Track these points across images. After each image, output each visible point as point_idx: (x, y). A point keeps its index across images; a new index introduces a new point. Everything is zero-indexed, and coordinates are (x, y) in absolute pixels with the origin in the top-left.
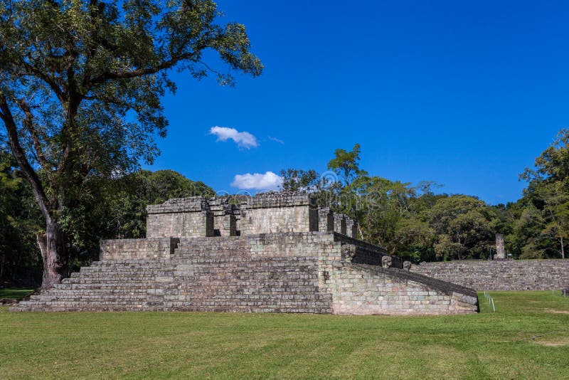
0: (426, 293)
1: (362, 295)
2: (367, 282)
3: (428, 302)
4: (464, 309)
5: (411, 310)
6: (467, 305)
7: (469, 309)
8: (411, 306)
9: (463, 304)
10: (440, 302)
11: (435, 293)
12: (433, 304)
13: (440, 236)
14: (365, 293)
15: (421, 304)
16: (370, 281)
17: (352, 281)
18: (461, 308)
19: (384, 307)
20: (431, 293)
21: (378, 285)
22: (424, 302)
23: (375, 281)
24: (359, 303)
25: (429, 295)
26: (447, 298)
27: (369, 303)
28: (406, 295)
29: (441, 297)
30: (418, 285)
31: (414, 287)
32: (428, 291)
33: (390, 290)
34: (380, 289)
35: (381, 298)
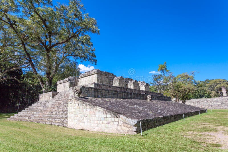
0: (105, 116)
1: (78, 116)
2: (80, 108)
3: (106, 122)
4: (127, 129)
5: (98, 128)
6: (129, 126)
7: (131, 130)
8: (98, 124)
9: (126, 125)
10: (112, 123)
11: (110, 116)
12: (109, 124)
13: (212, 92)
15: (103, 123)
17: (75, 107)
18: (125, 128)
19: (86, 124)
21: (84, 110)
22: (104, 122)
23: (83, 107)
24: (76, 121)
25: (107, 117)
26: (116, 119)
27: (80, 122)
28: (96, 117)
29: (113, 119)
30: (101, 110)
31: (99, 111)
32: (106, 114)
34: (85, 113)
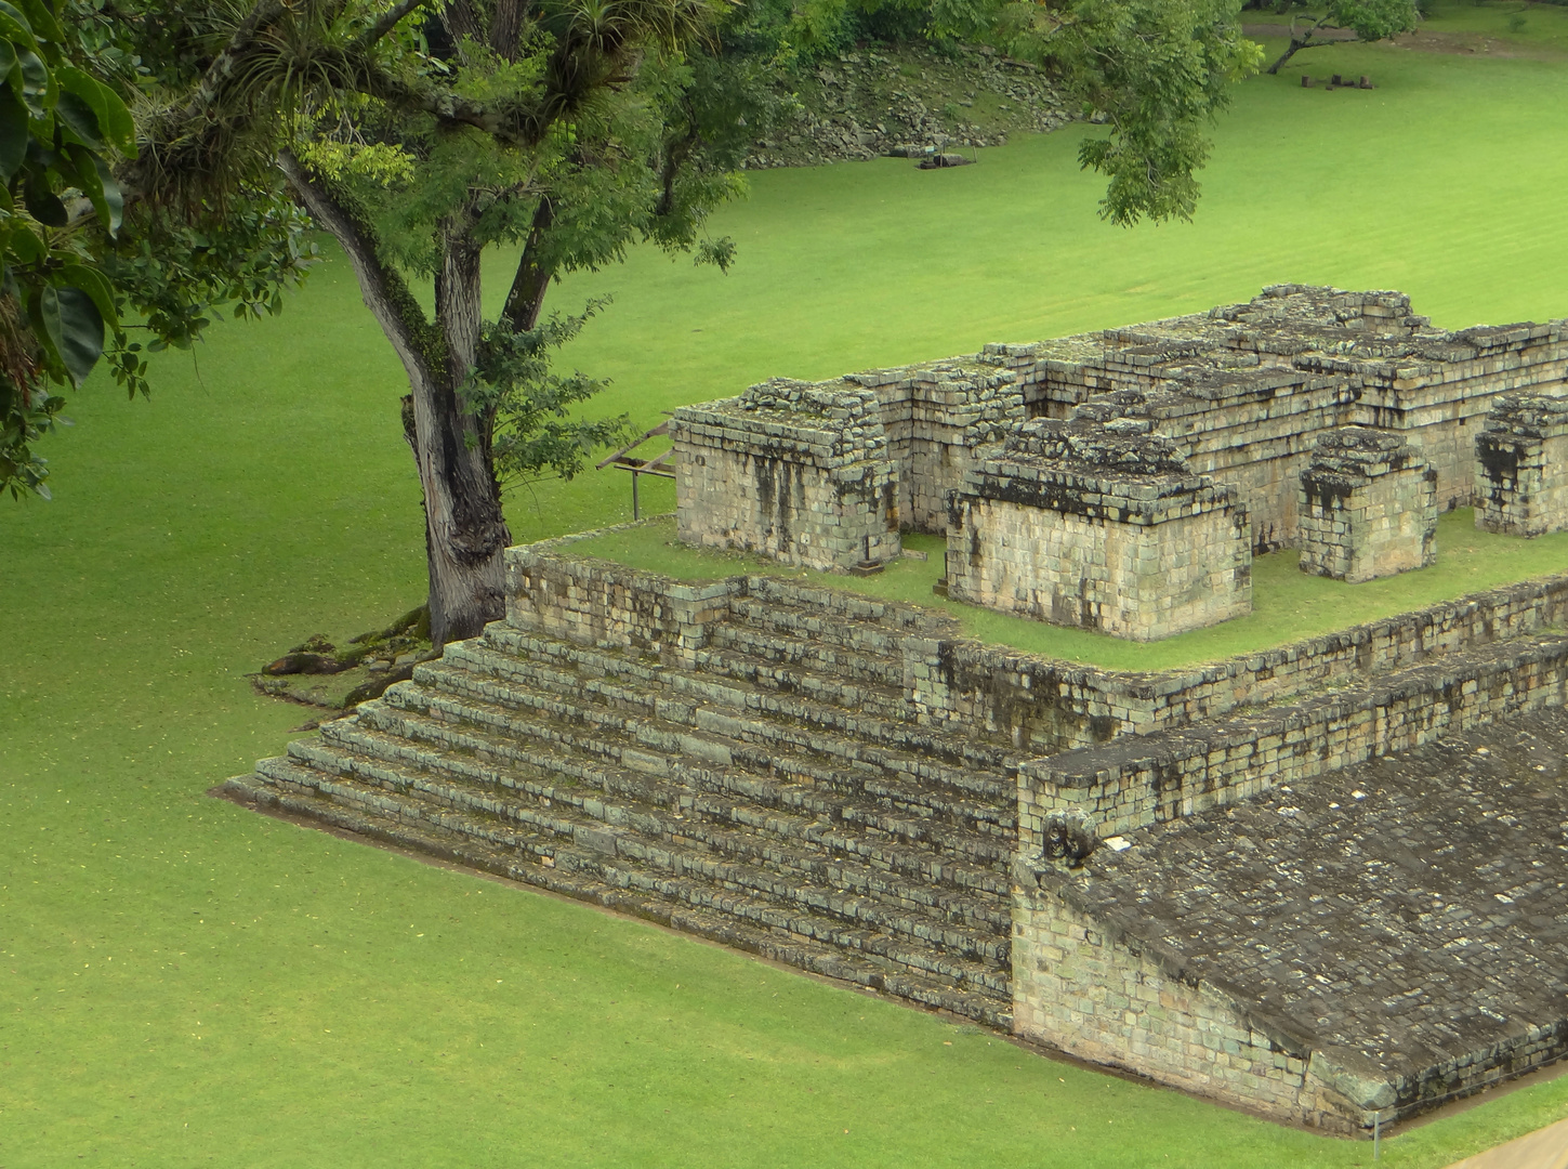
0: (1242, 1035)
1: (1084, 993)
2: (1096, 956)
3: (1247, 1065)
4: (1337, 1113)
5: (1204, 1077)
6: (1345, 1101)
7: (1348, 1116)
8: (1205, 1064)
9: (1336, 1099)
10: (1277, 1074)
11: (1267, 1041)
12: (1259, 1072)
14: (1093, 991)
15: (1232, 1064)
16: (1105, 952)
17: (1060, 941)
19: (1138, 1046)
20: (1255, 1039)
21: (1125, 974)
22: (1237, 1061)
23: (1119, 958)
24: (1077, 1019)
26: (1295, 1064)
27: (1101, 1026)
28: (1194, 1026)
29: (1281, 1059)
30: (1224, 1003)
31: (1214, 1005)
32: (1248, 1028)
33: (1153, 997)
34: (1130, 990)
35: (1130, 1018)
